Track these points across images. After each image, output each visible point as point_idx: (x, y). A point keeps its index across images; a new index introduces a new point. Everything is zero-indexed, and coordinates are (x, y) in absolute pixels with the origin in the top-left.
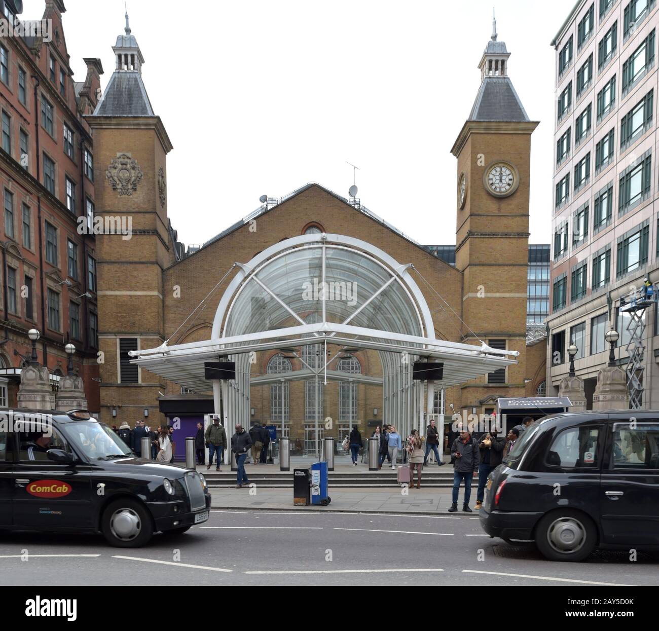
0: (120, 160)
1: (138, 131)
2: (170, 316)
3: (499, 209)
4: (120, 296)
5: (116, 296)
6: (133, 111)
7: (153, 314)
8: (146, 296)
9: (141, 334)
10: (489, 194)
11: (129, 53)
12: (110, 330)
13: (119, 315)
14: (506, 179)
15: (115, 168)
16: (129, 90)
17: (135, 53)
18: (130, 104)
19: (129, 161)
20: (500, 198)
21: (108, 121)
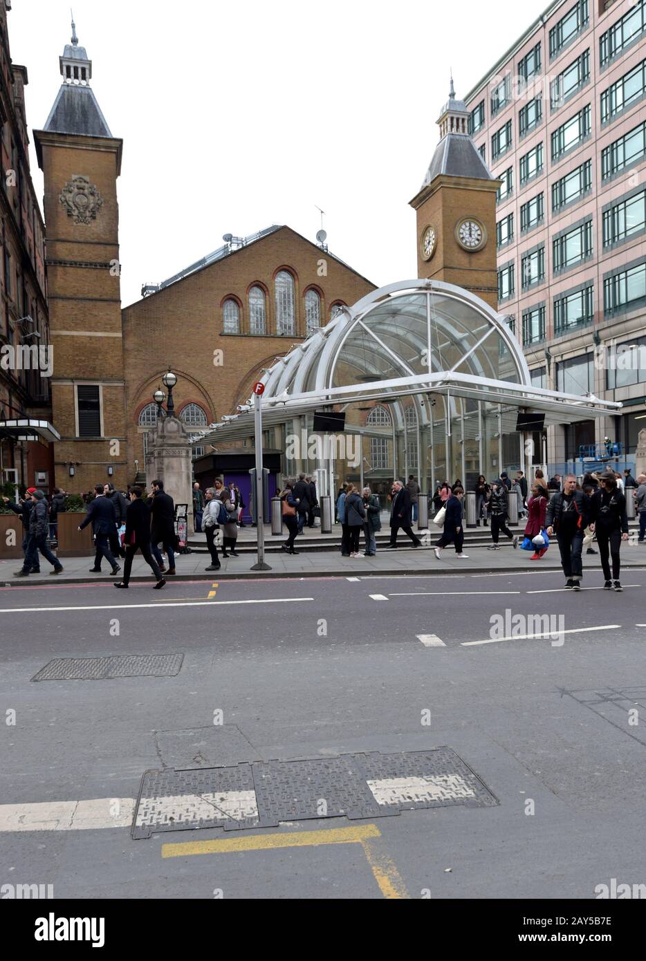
0: (76, 183)
1: (98, 153)
2: (131, 361)
3: (470, 263)
4: (77, 337)
5: (73, 336)
6: (90, 130)
7: (116, 358)
8: (107, 338)
9: (104, 381)
10: (461, 248)
11: (80, 66)
12: (65, 376)
13: (77, 358)
14: (475, 234)
15: (71, 192)
16: (83, 107)
17: (87, 66)
18: (86, 122)
19: (86, 185)
20: (471, 253)
21: (62, 139)
